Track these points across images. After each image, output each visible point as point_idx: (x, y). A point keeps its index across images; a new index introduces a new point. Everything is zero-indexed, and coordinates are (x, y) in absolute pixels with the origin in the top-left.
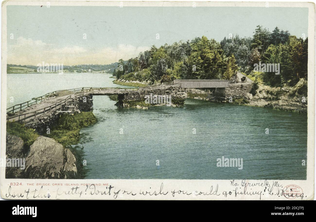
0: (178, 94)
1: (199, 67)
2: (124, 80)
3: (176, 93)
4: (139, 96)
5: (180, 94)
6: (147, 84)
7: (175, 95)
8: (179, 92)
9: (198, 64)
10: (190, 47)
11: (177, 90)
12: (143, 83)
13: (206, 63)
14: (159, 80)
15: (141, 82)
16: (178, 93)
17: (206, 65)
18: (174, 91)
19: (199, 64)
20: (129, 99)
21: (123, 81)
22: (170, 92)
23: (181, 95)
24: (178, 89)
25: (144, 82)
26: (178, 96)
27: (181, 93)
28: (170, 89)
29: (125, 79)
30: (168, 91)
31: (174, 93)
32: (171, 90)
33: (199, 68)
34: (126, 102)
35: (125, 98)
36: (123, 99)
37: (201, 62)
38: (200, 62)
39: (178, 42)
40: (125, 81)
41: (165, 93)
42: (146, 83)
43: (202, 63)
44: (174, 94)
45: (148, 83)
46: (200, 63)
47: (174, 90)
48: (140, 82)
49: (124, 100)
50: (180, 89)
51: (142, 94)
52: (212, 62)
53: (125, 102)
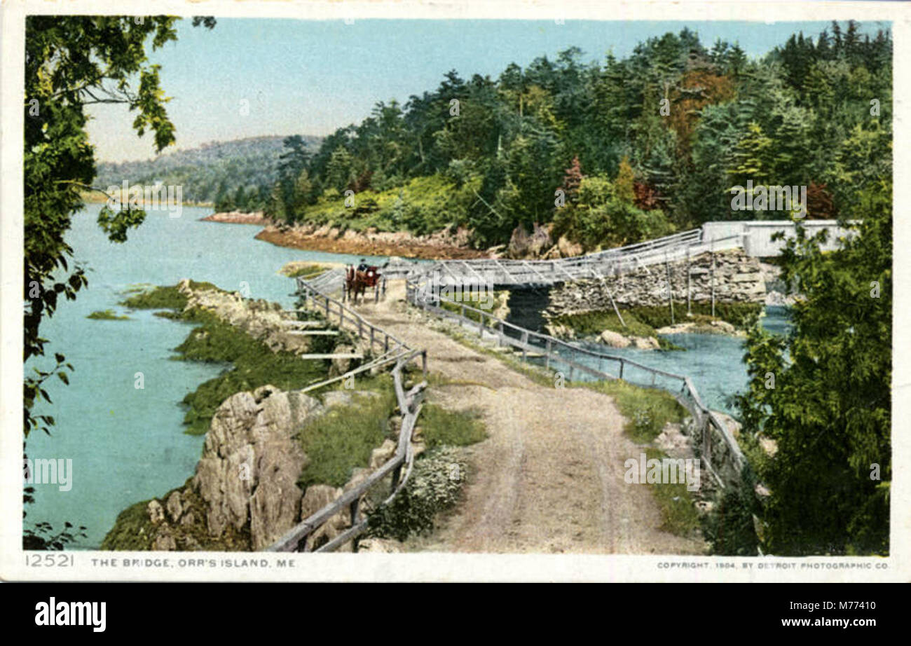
0: (737, 283)
1: (753, 166)
2: (332, 228)
3: (729, 277)
4: (600, 294)
5: (745, 282)
6: (456, 245)
7: (725, 289)
8: (739, 272)
9: (749, 155)
10: (656, 82)
11: (732, 266)
12: (431, 242)
13: (789, 150)
14: (539, 226)
15: (421, 238)
16: (736, 278)
17: (786, 157)
18: (722, 268)
19: (756, 154)
20: (566, 306)
21: (325, 236)
22: (706, 274)
23: (748, 285)
24: (735, 260)
25: (439, 235)
26: (736, 290)
27: (747, 277)
28: (703, 260)
29: (337, 226)
30: (698, 270)
31: (722, 280)
32: (708, 267)
33: (753, 173)
34: (558, 320)
35: (556, 304)
36: (544, 308)
37: (764, 144)
38: (756, 145)
39: (552, 59)
40: (335, 232)
41: (687, 282)
42: (451, 239)
43: (765, 148)
44: (720, 284)
45: (458, 241)
46: (758, 148)
47: (719, 265)
48: (418, 235)
49: (552, 309)
50: (744, 259)
51: (609, 284)
52: (813, 147)
53: (553, 320)
